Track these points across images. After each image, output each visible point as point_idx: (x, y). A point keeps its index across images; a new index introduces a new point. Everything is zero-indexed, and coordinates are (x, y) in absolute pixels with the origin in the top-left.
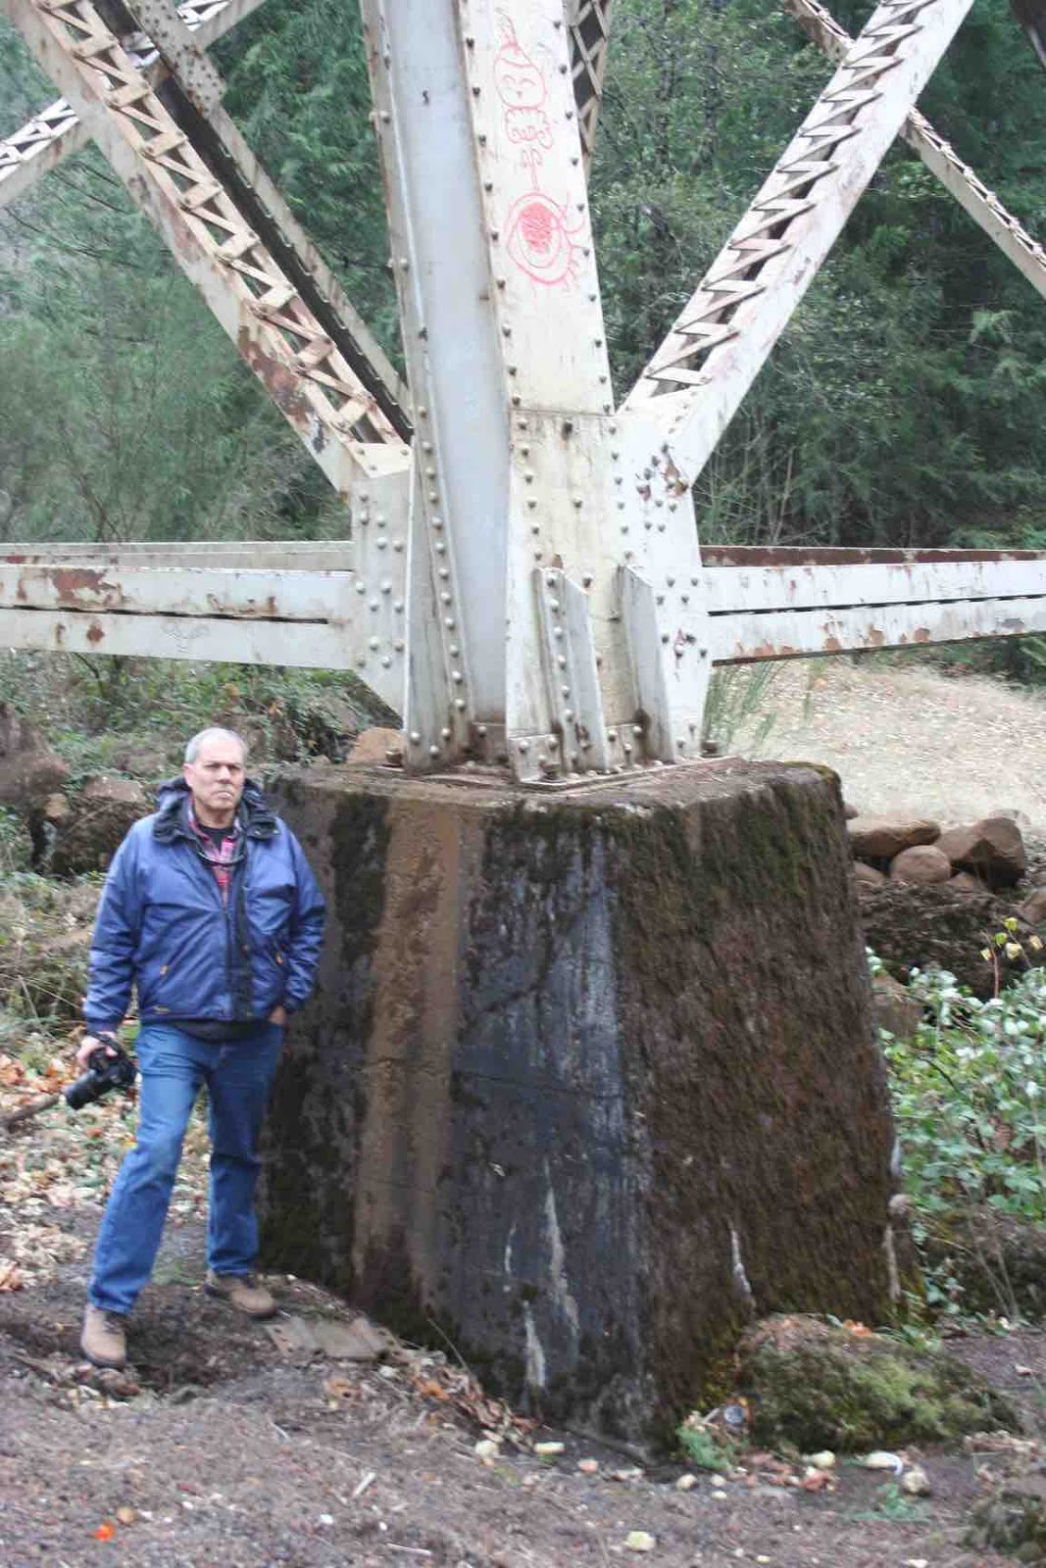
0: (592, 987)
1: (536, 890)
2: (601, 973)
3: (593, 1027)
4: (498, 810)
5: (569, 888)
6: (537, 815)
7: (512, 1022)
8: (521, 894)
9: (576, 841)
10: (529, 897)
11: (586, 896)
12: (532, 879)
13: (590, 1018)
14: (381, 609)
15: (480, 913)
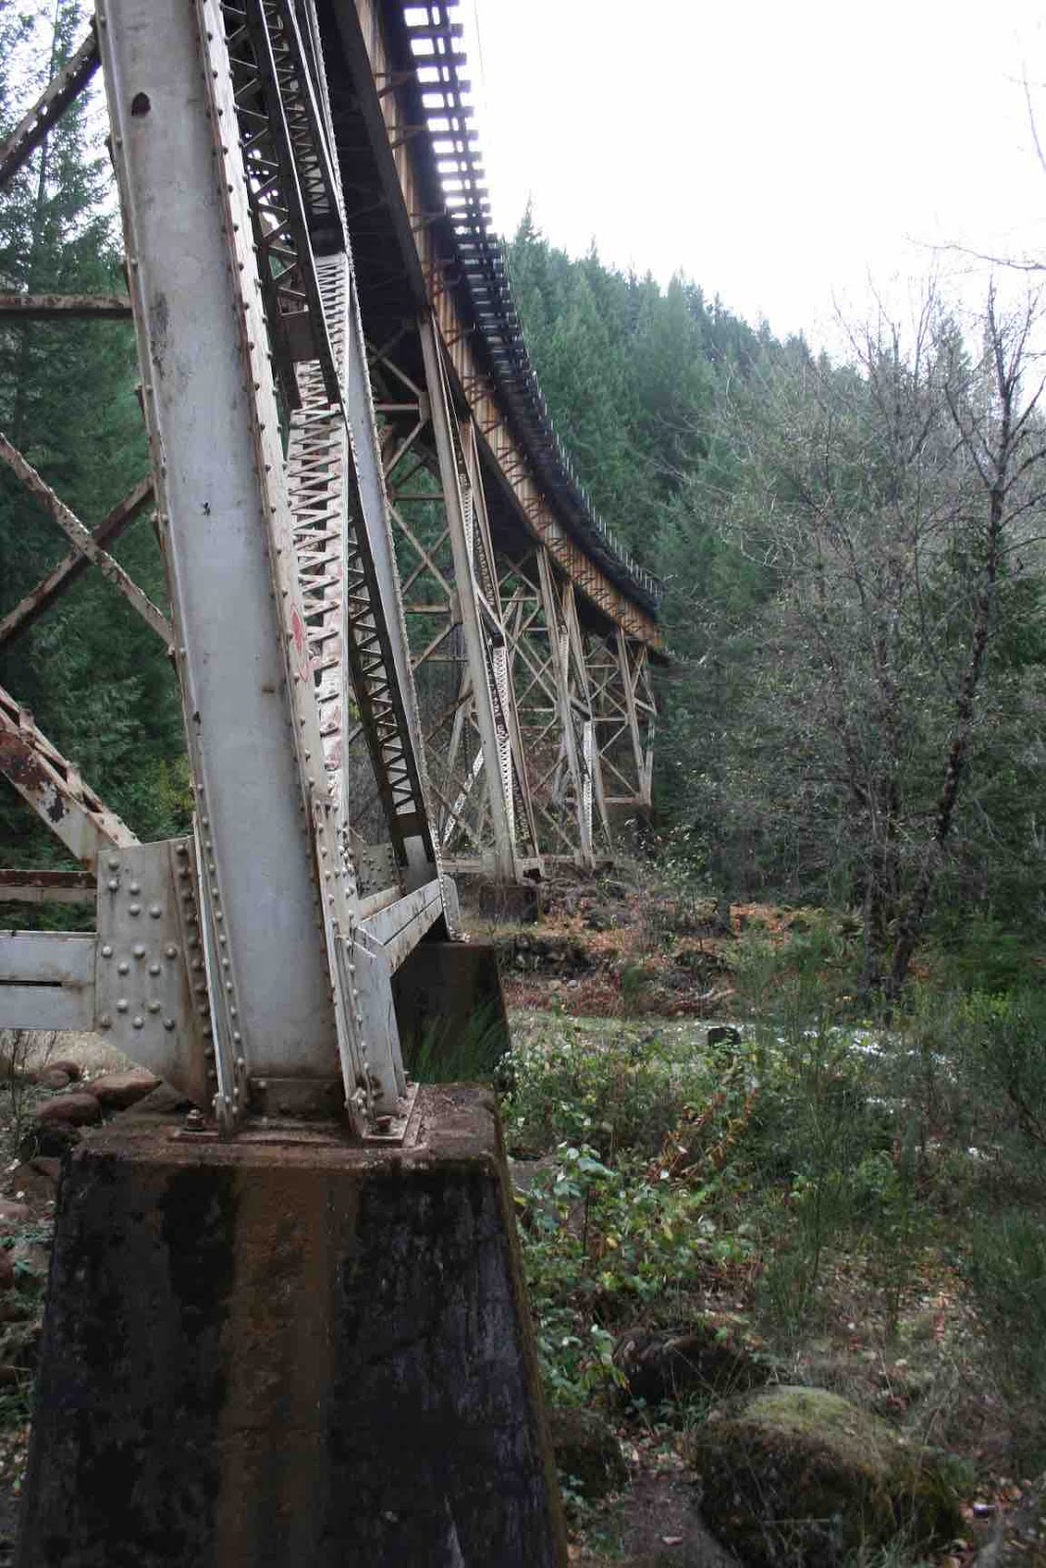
0: (489, 1327)
1: (421, 1242)
2: (499, 1312)
3: (492, 1363)
4: (372, 1171)
5: (458, 1236)
6: (417, 1173)
7: (400, 1372)
8: (404, 1249)
9: (464, 1192)
10: (412, 1250)
11: (479, 1243)
12: (417, 1232)
13: (489, 1354)
14: (133, 971)
15: (355, 1269)
